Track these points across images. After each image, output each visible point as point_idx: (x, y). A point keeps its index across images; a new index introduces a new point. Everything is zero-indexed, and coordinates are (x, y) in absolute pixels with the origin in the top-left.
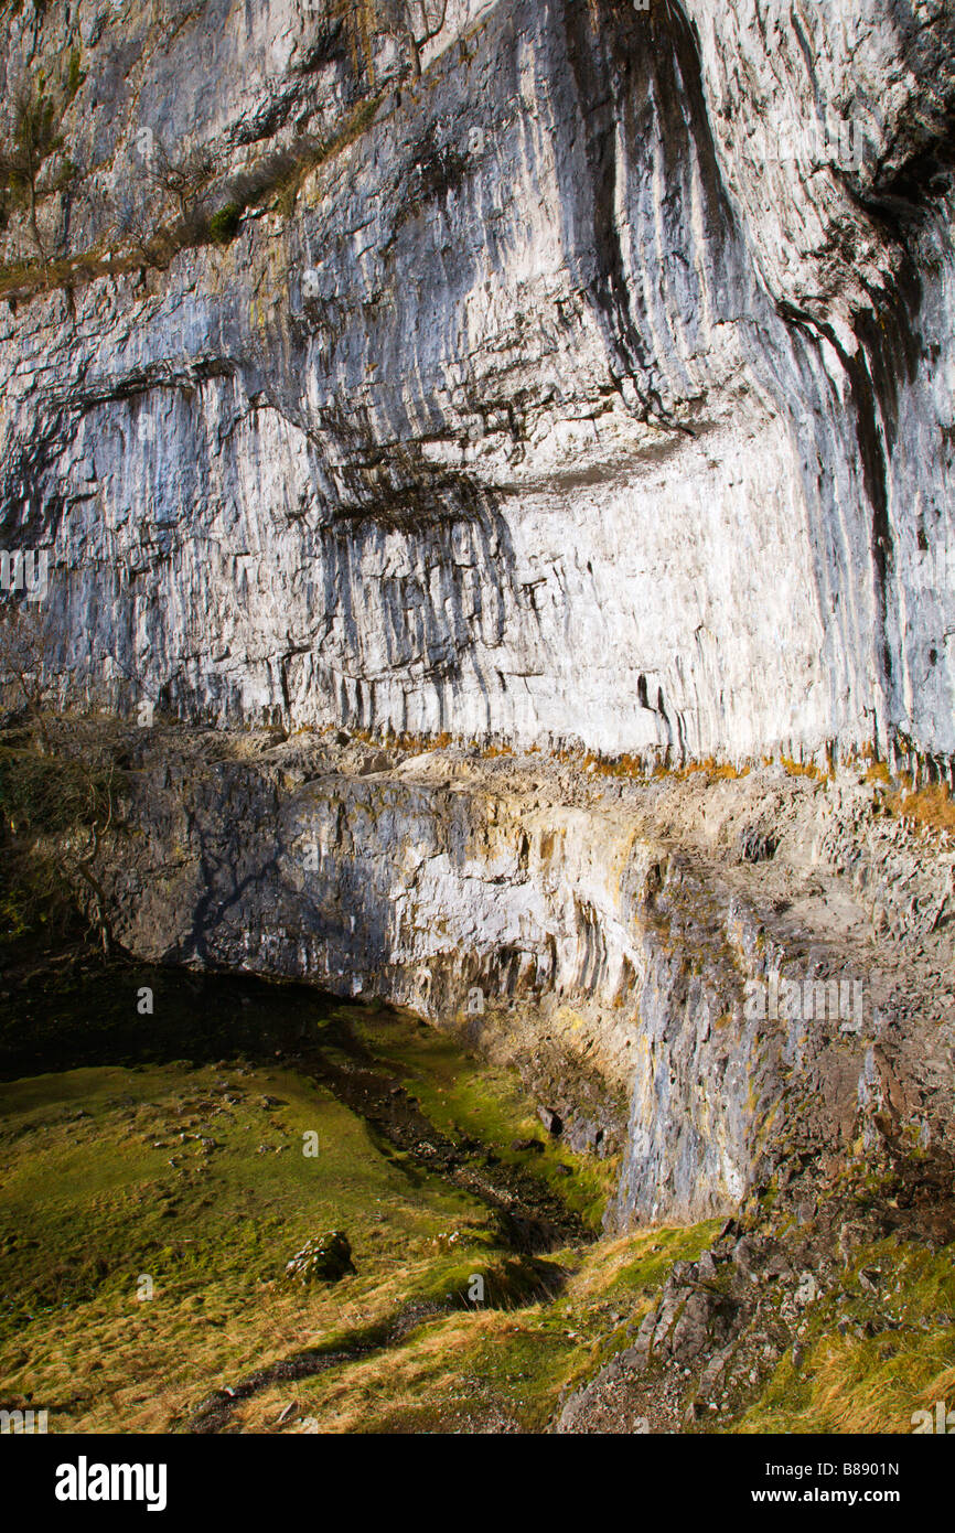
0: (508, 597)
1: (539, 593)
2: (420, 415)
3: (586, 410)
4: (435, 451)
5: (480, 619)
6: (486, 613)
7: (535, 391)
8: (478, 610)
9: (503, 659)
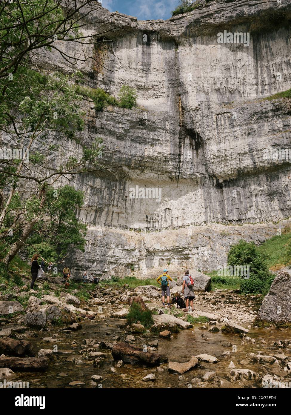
0: (121, 198)
1: (128, 198)
2: (126, 161)
3: (159, 173)
4: (124, 168)
5: (114, 201)
6: (115, 200)
7: (151, 167)
8: (114, 199)
9: (115, 210)
